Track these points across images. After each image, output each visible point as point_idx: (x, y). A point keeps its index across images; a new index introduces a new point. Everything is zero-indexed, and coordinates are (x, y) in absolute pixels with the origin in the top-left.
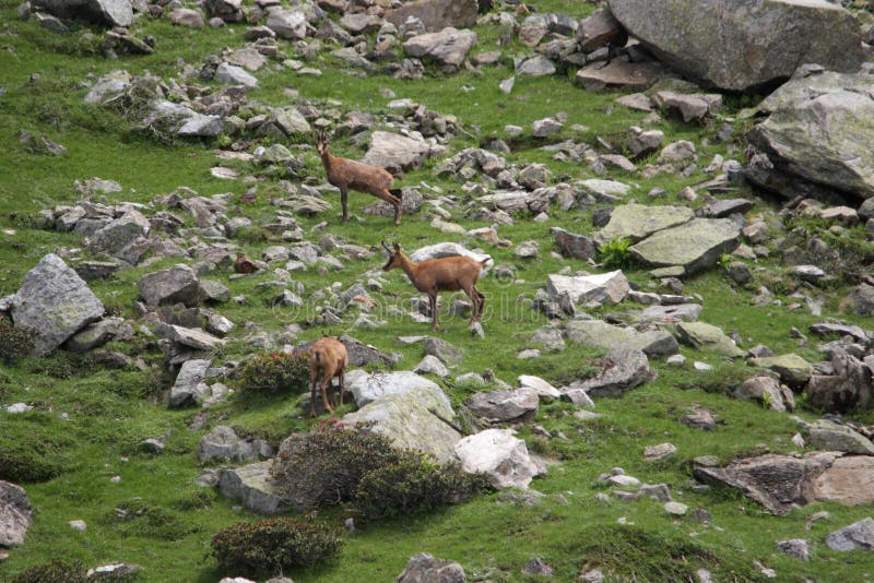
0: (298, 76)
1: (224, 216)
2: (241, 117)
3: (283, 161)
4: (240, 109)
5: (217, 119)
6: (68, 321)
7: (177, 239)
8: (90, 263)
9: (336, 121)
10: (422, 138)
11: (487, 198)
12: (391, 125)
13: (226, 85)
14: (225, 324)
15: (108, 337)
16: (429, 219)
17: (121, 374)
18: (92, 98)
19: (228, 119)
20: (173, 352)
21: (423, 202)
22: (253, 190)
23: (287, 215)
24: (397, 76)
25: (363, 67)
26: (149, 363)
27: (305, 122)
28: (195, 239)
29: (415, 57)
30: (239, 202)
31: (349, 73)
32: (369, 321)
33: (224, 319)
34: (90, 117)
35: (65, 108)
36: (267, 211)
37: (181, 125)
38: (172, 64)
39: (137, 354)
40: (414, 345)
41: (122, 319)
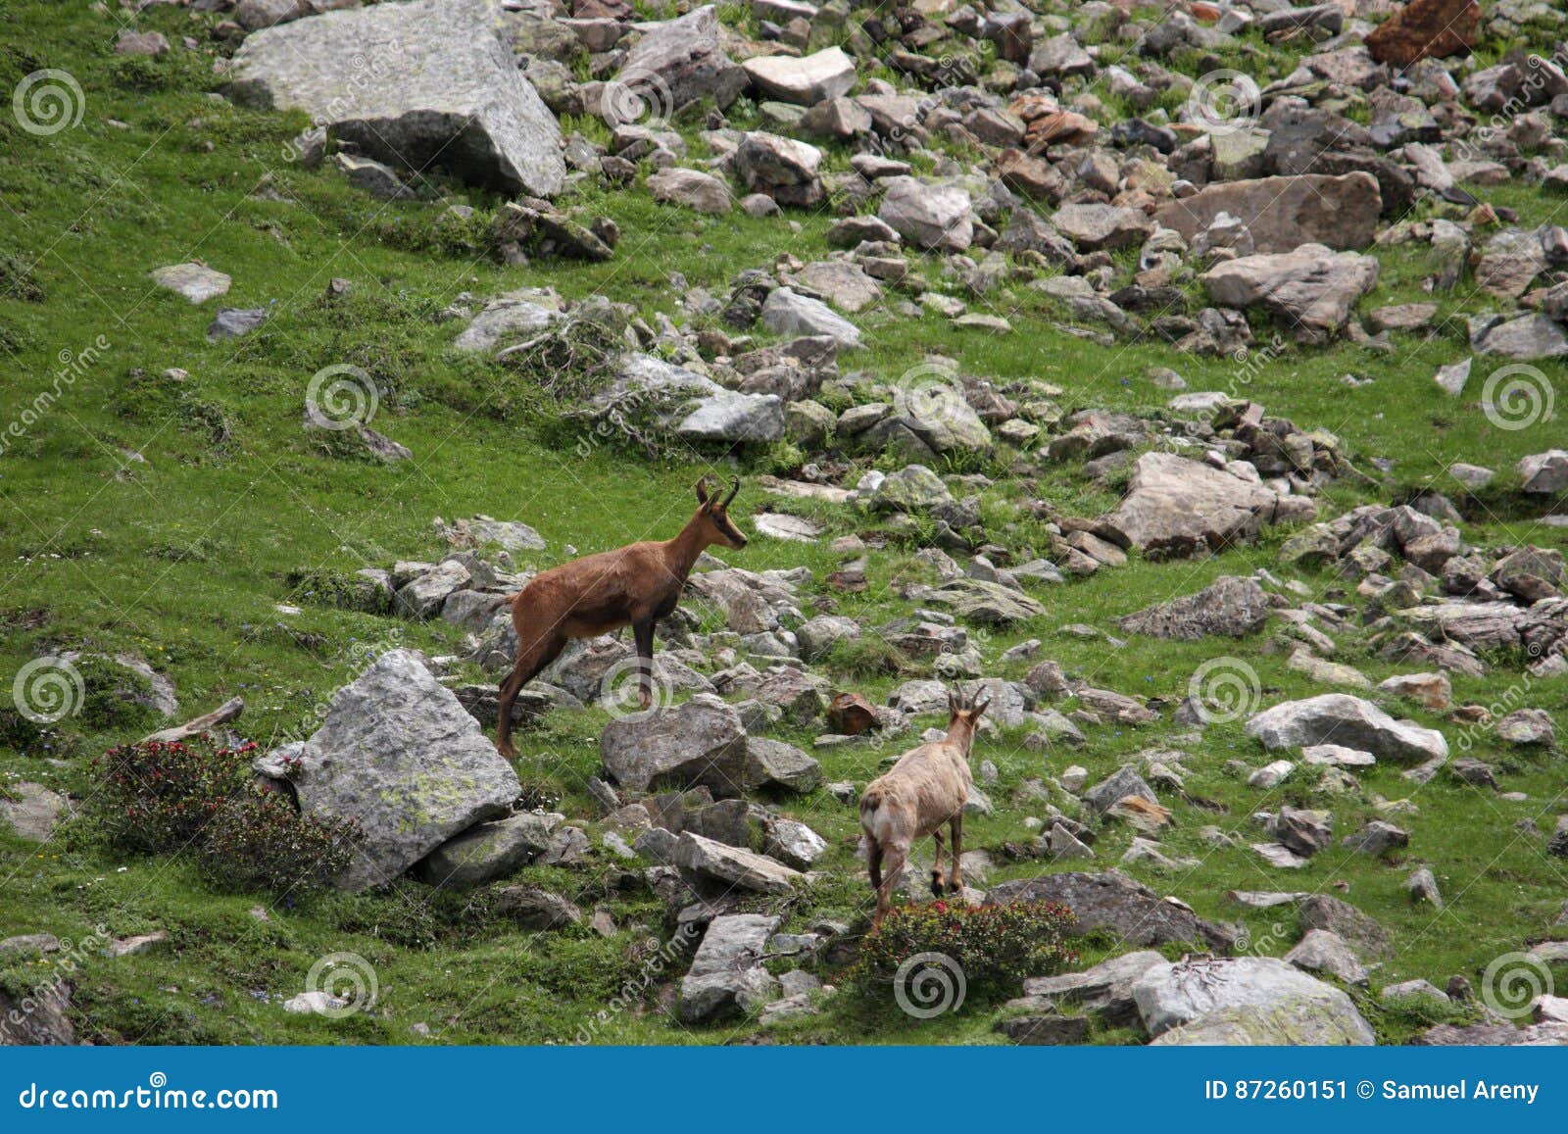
0: (956, 329)
1: (795, 611)
2: (827, 405)
3: (928, 506)
4: (825, 386)
5: (771, 404)
6: (432, 810)
7: (685, 652)
8: (483, 687)
9: (1052, 429)
10: (1255, 477)
11: (1423, 612)
12: (1182, 442)
13: (787, 335)
14: (808, 842)
15: (527, 855)
16: (1284, 650)
17: (556, 942)
18: (473, 340)
19: (797, 407)
20: (686, 896)
21: (1270, 611)
22: (856, 567)
23: (941, 622)
24: (1186, 345)
25: (1108, 321)
26: (621, 922)
27: (980, 425)
28: (728, 655)
29: (1232, 307)
30: (825, 590)
31: (1075, 332)
32: (1157, 854)
33: (806, 832)
34: (468, 384)
35: (409, 361)
36: (892, 611)
37: (687, 413)
38: (657, 285)
39: (594, 899)
40: (1273, 913)
41: (562, 817)
